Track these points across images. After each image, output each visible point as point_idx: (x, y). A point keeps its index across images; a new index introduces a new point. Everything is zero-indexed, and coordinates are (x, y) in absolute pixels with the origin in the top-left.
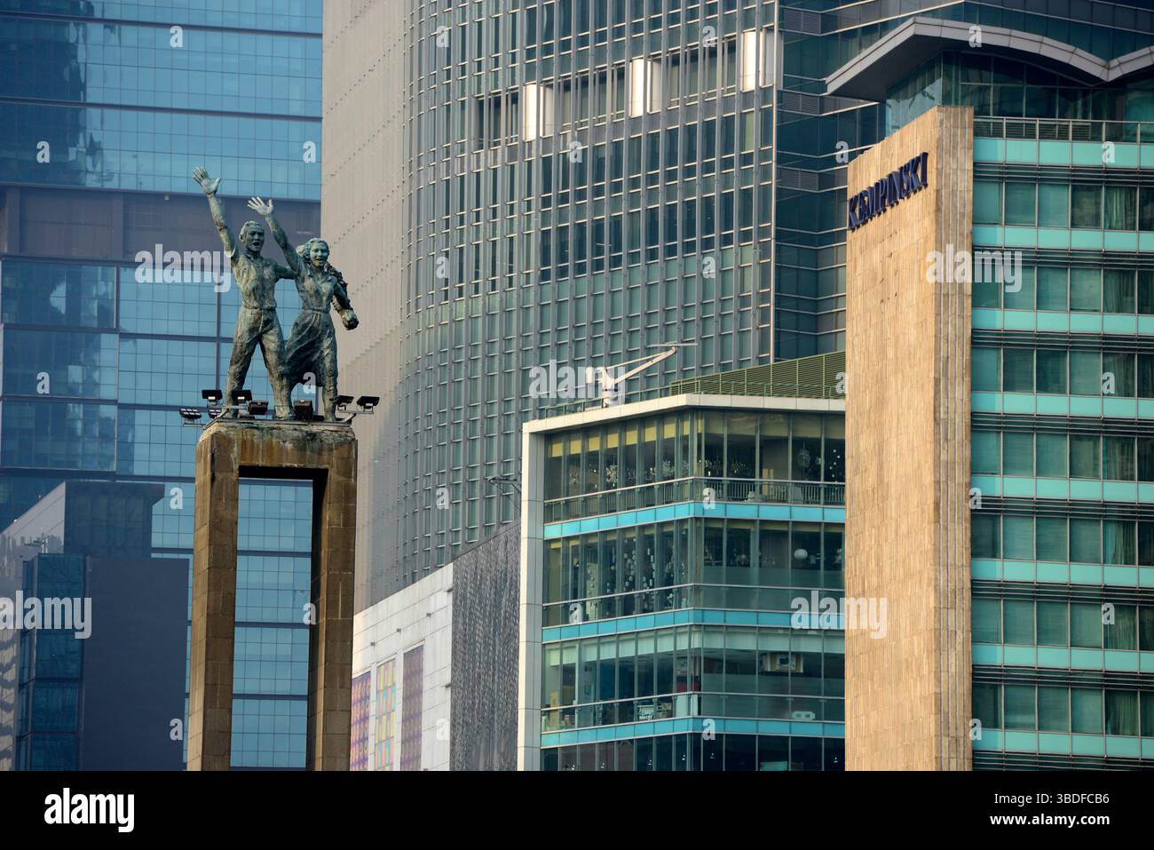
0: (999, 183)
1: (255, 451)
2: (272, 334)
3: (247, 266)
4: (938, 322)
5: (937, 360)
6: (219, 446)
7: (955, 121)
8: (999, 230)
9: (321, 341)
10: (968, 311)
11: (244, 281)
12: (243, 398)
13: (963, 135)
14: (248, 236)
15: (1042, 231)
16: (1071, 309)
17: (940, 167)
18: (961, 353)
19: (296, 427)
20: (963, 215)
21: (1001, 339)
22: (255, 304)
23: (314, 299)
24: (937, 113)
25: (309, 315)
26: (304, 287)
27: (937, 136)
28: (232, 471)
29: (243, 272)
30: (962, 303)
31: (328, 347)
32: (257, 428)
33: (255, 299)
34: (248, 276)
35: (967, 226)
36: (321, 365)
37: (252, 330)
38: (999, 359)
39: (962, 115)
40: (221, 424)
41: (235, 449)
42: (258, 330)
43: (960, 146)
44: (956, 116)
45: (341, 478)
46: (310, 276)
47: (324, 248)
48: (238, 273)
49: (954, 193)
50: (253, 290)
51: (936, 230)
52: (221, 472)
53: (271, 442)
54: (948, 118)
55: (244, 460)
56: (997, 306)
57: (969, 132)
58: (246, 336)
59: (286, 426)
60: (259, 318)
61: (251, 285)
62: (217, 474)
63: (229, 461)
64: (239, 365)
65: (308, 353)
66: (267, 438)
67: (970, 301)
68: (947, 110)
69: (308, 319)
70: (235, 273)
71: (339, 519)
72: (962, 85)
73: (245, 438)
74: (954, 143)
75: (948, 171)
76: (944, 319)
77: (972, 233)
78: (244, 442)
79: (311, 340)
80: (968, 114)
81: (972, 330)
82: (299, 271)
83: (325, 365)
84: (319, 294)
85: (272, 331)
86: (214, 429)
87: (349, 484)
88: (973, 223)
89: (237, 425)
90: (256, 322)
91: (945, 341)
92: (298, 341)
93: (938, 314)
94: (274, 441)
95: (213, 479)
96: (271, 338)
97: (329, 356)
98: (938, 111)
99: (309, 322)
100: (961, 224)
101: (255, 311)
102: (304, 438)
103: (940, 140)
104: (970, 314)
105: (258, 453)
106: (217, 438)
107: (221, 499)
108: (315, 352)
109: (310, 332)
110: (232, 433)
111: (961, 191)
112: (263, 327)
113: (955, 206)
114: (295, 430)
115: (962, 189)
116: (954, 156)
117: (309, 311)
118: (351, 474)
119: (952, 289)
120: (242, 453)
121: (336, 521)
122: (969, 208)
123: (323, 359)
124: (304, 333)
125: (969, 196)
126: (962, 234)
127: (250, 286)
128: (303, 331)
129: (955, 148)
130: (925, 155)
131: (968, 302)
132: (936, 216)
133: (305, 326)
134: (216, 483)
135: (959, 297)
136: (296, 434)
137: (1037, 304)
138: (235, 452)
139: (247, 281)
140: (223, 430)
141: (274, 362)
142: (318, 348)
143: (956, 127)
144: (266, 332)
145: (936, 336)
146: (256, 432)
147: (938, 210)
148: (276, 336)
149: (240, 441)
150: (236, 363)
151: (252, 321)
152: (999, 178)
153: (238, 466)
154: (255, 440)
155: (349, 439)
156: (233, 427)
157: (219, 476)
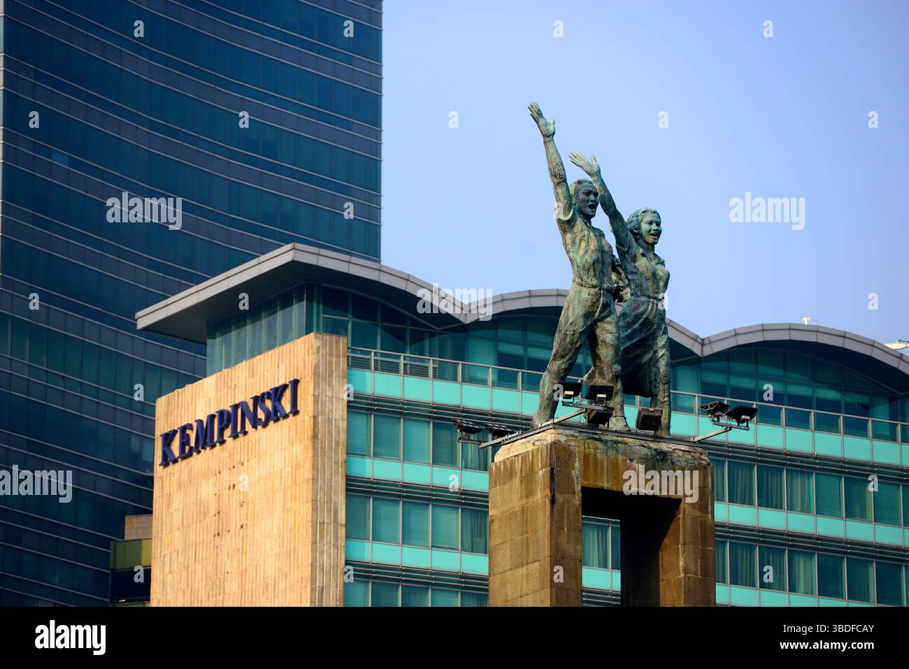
0: (367, 414)
1: (599, 467)
2: (610, 323)
3: (586, 233)
4: (314, 551)
5: (313, 590)
6: (558, 458)
7: (331, 348)
8: (368, 461)
9: (655, 338)
10: (342, 542)
11: (581, 252)
12: (604, 396)
13: (338, 364)
14: (582, 197)
15: (407, 466)
16: (432, 546)
17: (317, 393)
18: (335, 585)
19: (643, 442)
20: (337, 443)
21: (369, 572)
22: (594, 282)
23: (650, 284)
24: (314, 340)
25: (643, 303)
26: (635, 267)
27: (314, 363)
28: (575, 493)
29: (581, 240)
30: (336, 533)
31: (664, 347)
32: (600, 440)
33: (595, 276)
34: (588, 245)
35: (342, 456)
36: (654, 369)
37: (588, 315)
38: (366, 592)
39: (337, 343)
40: (560, 431)
41: (577, 464)
42: (593, 316)
43: (335, 375)
44: (331, 344)
45: (698, 513)
46: (643, 255)
47: (655, 219)
48: (574, 242)
49: (330, 420)
50: (594, 263)
51: (313, 456)
52: (562, 493)
53: (616, 458)
54: (324, 346)
55: (588, 479)
56: (365, 538)
57: (343, 363)
58: (580, 322)
59: (631, 440)
60: (598, 300)
61: (591, 256)
62: (558, 496)
63: (569, 477)
64: (566, 359)
65: (638, 352)
66: (612, 453)
67: (344, 531)
68: (323, 337)
69: (641, 309)
70: (569, 241)
71: (696, 565)
72: (324, 318)
73: (587, 451)
74: (329, 370)
75: (324, 398)
76: (320, 547)
77: (345, 462)
78: (586, 457)
79: (643, 335)
80: (343, 343)
81: (346, 560)
82: (630, 247)
83: (659, 369)
84: (656, 278)
85: (609, 319)
86: (549, 436)
87: (705, 520)
88: (347, 453)
89: (577, 434)
90: (594, 304)
91: (321, 570)
92: (628, 336)
93: (314, 543)
94: (620, 458)
95: (553, 501)
96: (609, 327)
97: (664, 357)
98: (315, 338)
99: (643, 313)
100: (336, 453)
101: (593, 291)
102: (653, 457)
103: (316, 367)
104: (343, 544)
105: (602, 472)
106: (556, 448)
107: (562, 529)
108: (645, 352)
109: (643, 325)
110: (573, 443)
111: (335, 419)
112: (601, 313)
113: (330, 433)
114: (642, 446)
115: (337, 417)
116: (330, 383)
117: (643, 299)
118: (707, 509)
119: (328, 518)
120: (585, 470)
121: (692, 567)
122: (343, 437)
123: (657, 361)
124: (636, 326)
125: (343, 425)
126: (336, 463)
127: (590, 258)
128: (633, 323)
129: (331, 376)
130: (296, 383)
131: (342, 532)
132: (313, 442)
133: (638, 317)
134: (556, 507)
135: (334, 526)
136: (644, 451)
137: (403, 538)
138: (577, 468)
139: (586, 252)
140: (563, 439)
141: (610, 358)
142: (650, 348)
143: (331, 355)
144: (601, 319)
145: (312, 564)
146: (600, 445)
147: (315, 436)
148: (613, 325)
149: (582, 454)
150: (563, 357)
151: (589, 304)
152: (367, 409)
153: (580, 488)
154: (598, 455)
155: (704, 462)
156: (573, 436)
157: (560, 498)
